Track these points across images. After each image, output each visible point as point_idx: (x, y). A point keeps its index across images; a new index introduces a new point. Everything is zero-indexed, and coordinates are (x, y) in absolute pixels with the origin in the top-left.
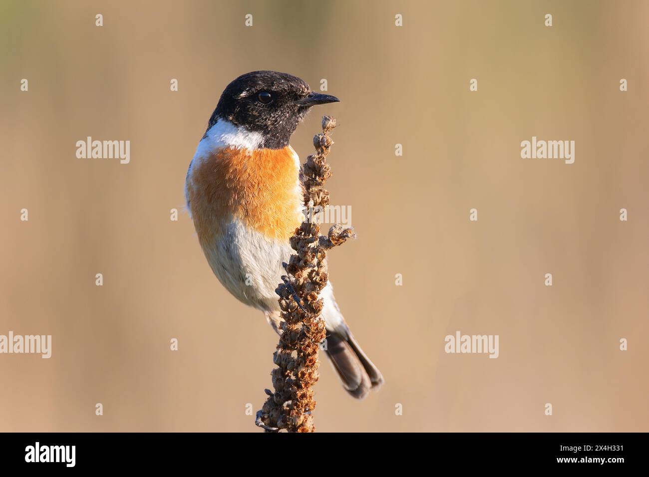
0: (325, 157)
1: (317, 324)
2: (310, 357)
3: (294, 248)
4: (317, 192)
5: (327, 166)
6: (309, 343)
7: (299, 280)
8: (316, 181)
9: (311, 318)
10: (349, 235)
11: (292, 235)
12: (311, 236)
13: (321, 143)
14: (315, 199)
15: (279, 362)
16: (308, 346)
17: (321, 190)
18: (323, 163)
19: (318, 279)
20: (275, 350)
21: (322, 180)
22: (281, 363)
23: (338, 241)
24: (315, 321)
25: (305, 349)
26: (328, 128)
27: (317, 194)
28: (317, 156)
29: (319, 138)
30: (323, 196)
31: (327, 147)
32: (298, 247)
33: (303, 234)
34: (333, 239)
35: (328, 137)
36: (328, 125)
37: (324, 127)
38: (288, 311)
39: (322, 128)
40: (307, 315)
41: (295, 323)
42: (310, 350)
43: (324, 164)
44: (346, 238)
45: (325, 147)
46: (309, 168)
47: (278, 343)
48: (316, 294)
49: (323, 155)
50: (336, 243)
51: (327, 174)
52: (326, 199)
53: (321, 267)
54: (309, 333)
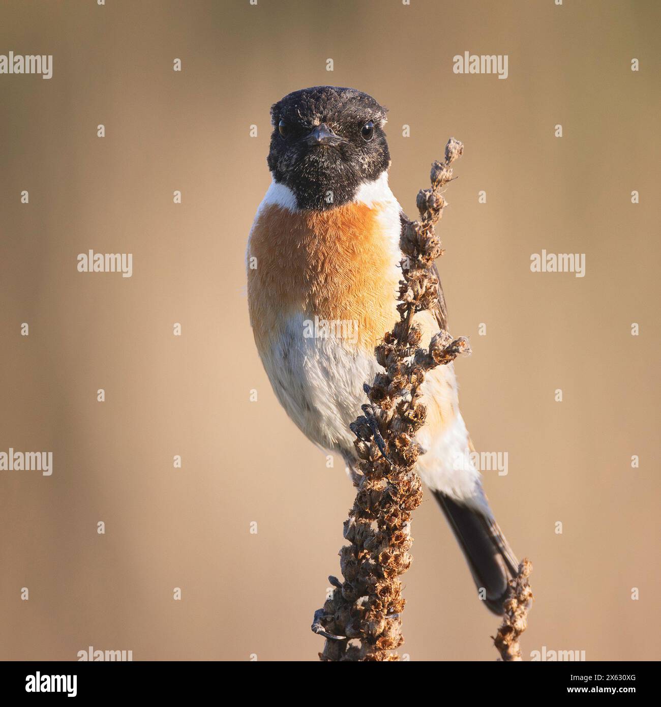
0: (433, 226)
1: (409, 482)
2: (397, 532)
3: (382, 362)
4: (418, 278)
5: (436, 239)
6: (396, 510)
7: (386, 413)
8: (418, 260)
9: (400, 472)
10: (461, 349)
11: (379, 343)
12: (408, 346)
13: (427, 204)
14: (416, 289)
15: (352, 537)
16: (395, 515)
17: (425, 276)
18: (429, 235)
19: (411, 414)
20: (347, 518)
21: (428, 260)
22: (354, 537)
23: (444, 357)
24: (405, 478)
25: (390, 520)
26: (439, 182)
27: (420, 282)
28: (420, 223)
29: (425, 196)
30: (429, 285)
31: (437, 210)
32: (388, 361)
33: (396, 342)
34: (436, 355)
35: (440, 195)
36: (440, 177)
37: (434, 179)
38: (368, 459)
39: (430, 181)
40: (394, 468)
41: (379, 478)
42: (397, 521)
43: (431, 236)
44: (456, 353)
45: (434, 209)
46: (409, 241)
47: (352, 507)
48: (408, 437)
49: (431, 222)
50: (440, 361)
51: (435, 251)
52: (432, 290)
53: (417, 396)
54: (396, 496)
